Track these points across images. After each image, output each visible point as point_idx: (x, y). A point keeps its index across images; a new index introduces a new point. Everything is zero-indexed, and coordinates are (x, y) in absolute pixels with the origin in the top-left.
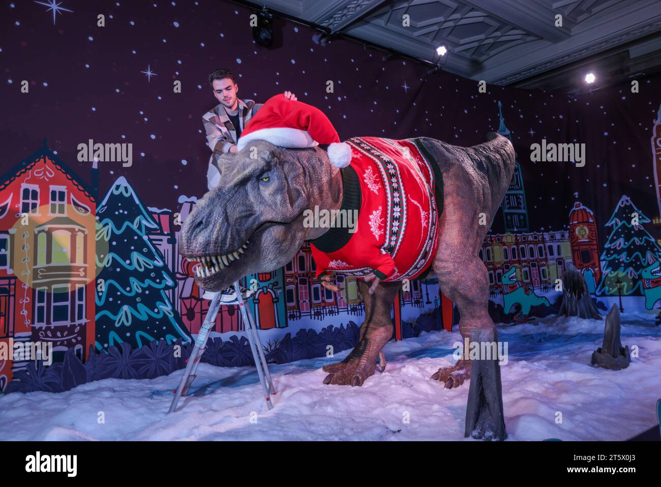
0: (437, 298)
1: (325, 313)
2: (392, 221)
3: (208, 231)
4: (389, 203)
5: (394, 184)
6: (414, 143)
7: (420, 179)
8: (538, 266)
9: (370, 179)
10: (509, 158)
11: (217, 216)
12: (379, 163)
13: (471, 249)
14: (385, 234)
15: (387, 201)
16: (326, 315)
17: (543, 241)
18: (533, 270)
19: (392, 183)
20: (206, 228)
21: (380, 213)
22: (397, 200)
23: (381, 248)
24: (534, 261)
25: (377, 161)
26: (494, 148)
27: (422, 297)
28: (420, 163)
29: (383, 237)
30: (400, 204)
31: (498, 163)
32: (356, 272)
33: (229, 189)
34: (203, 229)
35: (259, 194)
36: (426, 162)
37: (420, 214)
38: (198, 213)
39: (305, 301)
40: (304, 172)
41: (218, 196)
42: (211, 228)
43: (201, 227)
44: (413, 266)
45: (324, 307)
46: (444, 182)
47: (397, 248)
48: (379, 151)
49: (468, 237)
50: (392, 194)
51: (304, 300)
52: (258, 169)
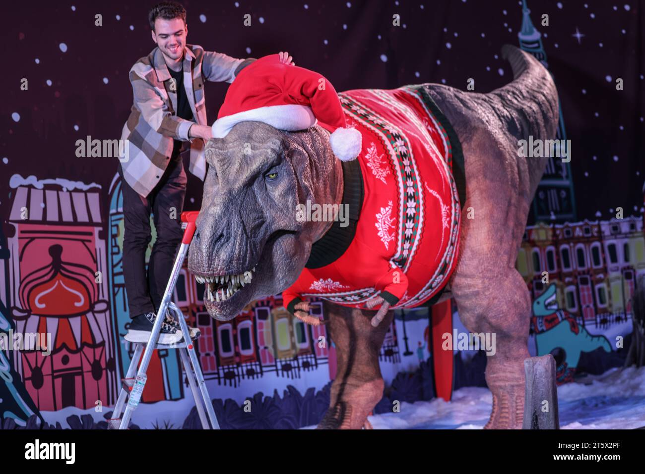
0: (422, 345)
1: (240, 373)
2: (405, 221)
3: (230, 245)
4: (402, 196)
5: (406, 168)
6: (417, 96)
7: (437, 157)
8: (592, 282)
9: (374, 162)
10: (551, 107)
11: (236, 226)
12: (384, 138)
13: (506, 257)
14: (397, 240)
15: (399, 194)
16: (243, 378)
17: (601, 237)
18: (583, 290)
19: (405, 166)
20: (227, 241)
21: (390, 211)
22: (411, 191)
23: (389, 260)
24: (584, 273)
25: (381, 134)
26: (528, 92)
27: (396, 344)
28: (430, 128)
29: (393, 244)
30: (414, 197)
31: (536, 119)
32: (350, 296)
33: (238, 191)
34: (224, 243)
35: (268, 195)
36: (437, 126)
37: (440, 209)
38: (217, 224)
39: (208, 355)
40: (311, 164)
41: (230, 200)
42: (232, 242)
43: (223, 240)
44: (427, 285)
45: (239, 365)
46: (465, 158)
47: (410, 259)
48: (378, 116)
49: (501, 240)
50: (405, 183)
51: (207, 352)
52: (267, 163)
